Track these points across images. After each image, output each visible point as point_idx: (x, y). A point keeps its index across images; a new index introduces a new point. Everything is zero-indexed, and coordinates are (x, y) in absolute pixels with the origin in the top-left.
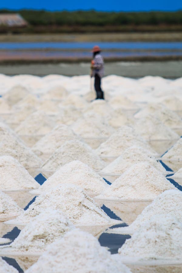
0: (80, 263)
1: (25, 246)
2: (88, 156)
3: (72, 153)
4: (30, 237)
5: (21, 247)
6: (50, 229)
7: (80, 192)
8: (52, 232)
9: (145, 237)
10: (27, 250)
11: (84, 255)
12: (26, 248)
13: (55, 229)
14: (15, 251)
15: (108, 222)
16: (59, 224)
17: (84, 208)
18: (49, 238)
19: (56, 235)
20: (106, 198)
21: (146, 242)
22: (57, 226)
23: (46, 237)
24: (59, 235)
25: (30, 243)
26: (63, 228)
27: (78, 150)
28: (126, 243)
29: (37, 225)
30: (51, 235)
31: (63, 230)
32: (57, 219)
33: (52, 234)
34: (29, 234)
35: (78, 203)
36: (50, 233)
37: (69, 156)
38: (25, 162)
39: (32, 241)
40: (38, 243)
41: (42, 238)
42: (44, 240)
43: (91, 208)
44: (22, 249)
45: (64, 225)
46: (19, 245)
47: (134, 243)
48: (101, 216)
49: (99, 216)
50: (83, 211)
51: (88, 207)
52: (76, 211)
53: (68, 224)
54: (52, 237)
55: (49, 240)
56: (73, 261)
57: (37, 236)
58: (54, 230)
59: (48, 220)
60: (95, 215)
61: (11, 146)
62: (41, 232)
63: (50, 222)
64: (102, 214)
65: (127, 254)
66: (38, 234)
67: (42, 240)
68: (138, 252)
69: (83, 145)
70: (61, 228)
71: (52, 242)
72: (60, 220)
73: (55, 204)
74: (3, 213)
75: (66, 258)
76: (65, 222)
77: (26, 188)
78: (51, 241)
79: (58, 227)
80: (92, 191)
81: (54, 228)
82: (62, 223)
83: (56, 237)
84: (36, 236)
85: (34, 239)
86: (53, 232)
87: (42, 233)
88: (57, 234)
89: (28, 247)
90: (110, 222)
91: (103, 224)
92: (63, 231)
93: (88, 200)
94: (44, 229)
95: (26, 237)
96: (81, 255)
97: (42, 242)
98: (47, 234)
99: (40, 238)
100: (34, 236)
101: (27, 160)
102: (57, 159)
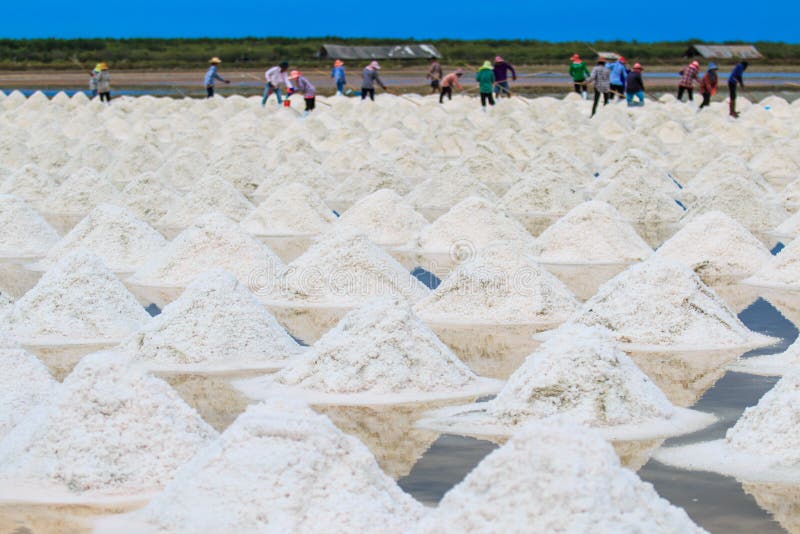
0: (550, 525)
1: (513, 413)
2: (755, 204)
3: (728, 198)
4: (527, 392)
5: (505, 414)
6: (573, 373)
7: (688, 276)
8: (577, 382)
9: (789, 405)
10: (516, 422)
11: (564, 499)
12: (515, 418)
13: (584, 374)
14: (490, 423)
15: (742, 340)
16: (597, 362)
17: (694, 312)
18: (570, 396)
19: (588, 389)
20: (762, 282)
21: (791, 419)
22: (589, 366)
23: (561, 392)
24: (594, 389)
25: (524, 407)
26: (604, 371)
27: (738, 193)
28: (746, 418)
29: (544, 362)
30: (573, 389)
31: (604, 376)
32: (592, 350)
33: (578, 386)
34: (526, 383)
35: (681, 301)
36: (572, 382)
37: (723, 203)
38: (655, 212)
39: (529, 401)
40: (543, 405)
41: (553, 395)
42: (557, 400)
43: (710, 311)
44: (506, 420)
45: (608, 364)
46: (501, 408)
47: (763, 418)
48: (728, 327)
49: (724, 328)
50: (691, 318)
51: (703, 308)
52: (678, 318)
53: (617, 361)
54: (576, 395)
55: (569, 400)
56: (531, 515)
57: (542, 390)
58: (582, 376)
59: (569, 353)
60: (715, 326)
61: (632, 186)
62: (550, 380)
63: (576, 356)
64: (731, 325)
65: (744, 448)
66: (543, 386)
67: (552, 398)
68: (770, 442)
69: (748, 185)
70: (598, 372)
71: (575, 405)
72: (599, 352)
73: (635, 302)
74: (542, 313)
75: (512, 505)
76: (610, 357)
77: (627, 259)
78: (574, 402)
79: (593, 369)
80: (742, 268)
81: (582, 371)
82: (604, 359)
83: (587, 394)
84: (539, 390)
85: (533, 396)
86: (580, 381)
87: (555, 382)
88: (588, 386)
89: (519, 415)
90: (747, 341)
91: (732, 346)
92: (603, 379)
93: (703, 294)
94: (558, 373)
95: (519, 390)
96: (556, 497)
97: (551, 404)
98: (564, 386)
99: (547, 396)
100: (534, 390)
101: (658, 208)
102: (704, 207)
